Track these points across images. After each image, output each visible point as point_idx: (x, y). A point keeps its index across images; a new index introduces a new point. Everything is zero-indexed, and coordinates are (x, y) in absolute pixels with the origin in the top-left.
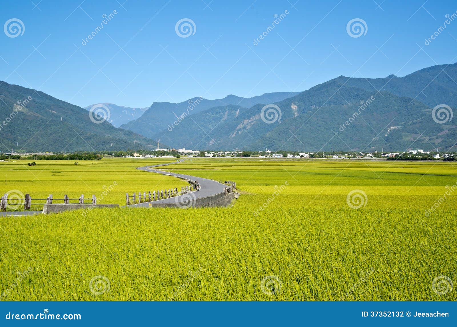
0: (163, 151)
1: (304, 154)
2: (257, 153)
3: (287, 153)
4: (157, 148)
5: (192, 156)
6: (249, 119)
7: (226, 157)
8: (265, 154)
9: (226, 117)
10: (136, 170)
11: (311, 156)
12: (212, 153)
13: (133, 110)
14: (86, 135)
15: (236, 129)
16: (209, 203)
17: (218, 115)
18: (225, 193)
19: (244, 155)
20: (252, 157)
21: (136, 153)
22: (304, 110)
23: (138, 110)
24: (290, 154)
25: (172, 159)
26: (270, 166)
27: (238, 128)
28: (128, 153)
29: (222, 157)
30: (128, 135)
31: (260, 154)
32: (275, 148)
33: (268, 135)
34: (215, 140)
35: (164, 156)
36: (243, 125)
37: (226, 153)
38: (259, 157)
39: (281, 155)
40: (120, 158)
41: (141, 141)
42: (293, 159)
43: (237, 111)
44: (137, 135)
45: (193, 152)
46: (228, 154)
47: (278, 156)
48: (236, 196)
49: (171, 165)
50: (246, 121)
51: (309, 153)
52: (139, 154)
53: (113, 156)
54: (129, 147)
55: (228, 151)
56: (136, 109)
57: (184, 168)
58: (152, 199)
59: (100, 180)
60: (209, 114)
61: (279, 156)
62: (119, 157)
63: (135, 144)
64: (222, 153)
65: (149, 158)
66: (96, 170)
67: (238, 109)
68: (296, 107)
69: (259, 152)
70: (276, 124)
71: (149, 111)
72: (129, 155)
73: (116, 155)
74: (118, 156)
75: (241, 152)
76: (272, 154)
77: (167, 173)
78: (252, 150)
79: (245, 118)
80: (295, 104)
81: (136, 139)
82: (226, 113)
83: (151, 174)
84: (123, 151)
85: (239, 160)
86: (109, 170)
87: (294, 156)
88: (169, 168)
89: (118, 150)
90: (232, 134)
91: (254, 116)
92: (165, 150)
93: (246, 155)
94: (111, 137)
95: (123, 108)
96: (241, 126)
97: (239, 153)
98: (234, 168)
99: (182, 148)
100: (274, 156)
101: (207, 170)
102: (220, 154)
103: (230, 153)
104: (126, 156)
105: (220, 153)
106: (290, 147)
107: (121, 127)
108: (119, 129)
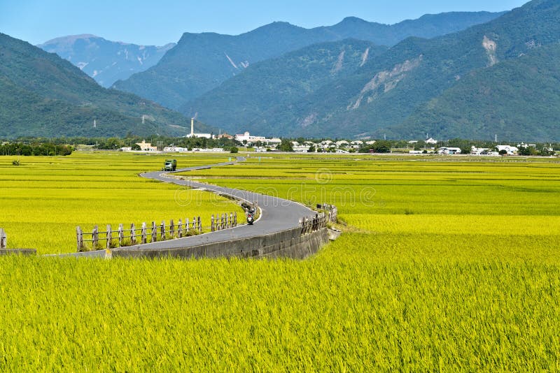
0: (202, 138)
1: (509, 146)
2: (404, 145)
3: (472, 144)
4: (189, 132)
5: (265, 150)
6: (390, 69)
7: (337, 153)
8: (423, 147)
9: (339, 66)
10: (138, 179)
11: (523, 152)
12: (308, 142)
13: (140, 49)
14: (41, 104)
15: (362, 92)
16: (257, 251)
17: (322, 61)
18: (303, 231)
19: (377, 149)
20: (393, 152)
21: (144, 142)
22: (509, 51)
23: (151, 49)
24: (477, 147)
25: (220, 156)
26: (430, 173)
27: (365, 90)
28: (128, 142)
29: (328, 152)
30: (130, 103)
31: (411, 146)
32: (445, 134)
33: (432, 104)
34: (316, 115)
35: (204, 150)
36: (376, 82)
37: (339, 143)
38: (408, 152)
39: (459, 150)
40: (110, 153)
41: (156, 117)
42: (483, 159)
43: (364, 52)
44: (147, 103)
45: (267, 141)
46: (343, 145)
47: (450, 150)
48: (332, 237)
49: (217, 168)
50: (383, 75)
51: (519, 146)
52: (150, 144)
53: (96, 147)
54: (130, 130)
55: (343, 139)
56: (147, 47)
57: (241, 174)
58: (139, 239)
59: (56, 199)
60: (304, 58)
61: (454, 151)
62: (109, 151)
63: (143, 122)
64: (330, 144)
65: (171, 153)
66: (53, 178)
67: (366, 48)
68: (493, 44)
69: (411, 142)
70: (449, 82)
71: (173, 52)
72: (129, 145)
73: (102, 147)
74: (107, 148)
75: (372, 142)
76: (437, 146)
77: (202, 186)
78: (395, 136)
79: (381, 68)
80: (491, 39)
81: (145, 112)
82: (341, 57)
83: (168, 186)
84: (117, 137)
85: (365, 159)
86: (79, 178)
87: (486, 151)
88: (209, 176)
89: (108, 135)
90: (352, 103)
91: (402, 63)
92: (208, 136)
93: (381, 148)
94: (94, 107)
95: (119, 45)
96: (372, 85)
97: (366, 145)
98: (350, 175)
99: (242, 133)
100: (442, 151)
101: (291, 181)
102: (326, 146)
103: (346, 145)
104: (123, 148)
105: (326, 144)
106: (480, 131)
107: (115, 87)
108: (110, 92)
